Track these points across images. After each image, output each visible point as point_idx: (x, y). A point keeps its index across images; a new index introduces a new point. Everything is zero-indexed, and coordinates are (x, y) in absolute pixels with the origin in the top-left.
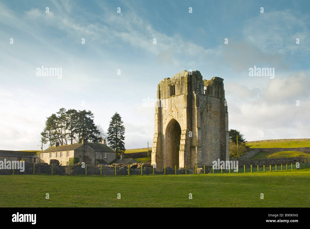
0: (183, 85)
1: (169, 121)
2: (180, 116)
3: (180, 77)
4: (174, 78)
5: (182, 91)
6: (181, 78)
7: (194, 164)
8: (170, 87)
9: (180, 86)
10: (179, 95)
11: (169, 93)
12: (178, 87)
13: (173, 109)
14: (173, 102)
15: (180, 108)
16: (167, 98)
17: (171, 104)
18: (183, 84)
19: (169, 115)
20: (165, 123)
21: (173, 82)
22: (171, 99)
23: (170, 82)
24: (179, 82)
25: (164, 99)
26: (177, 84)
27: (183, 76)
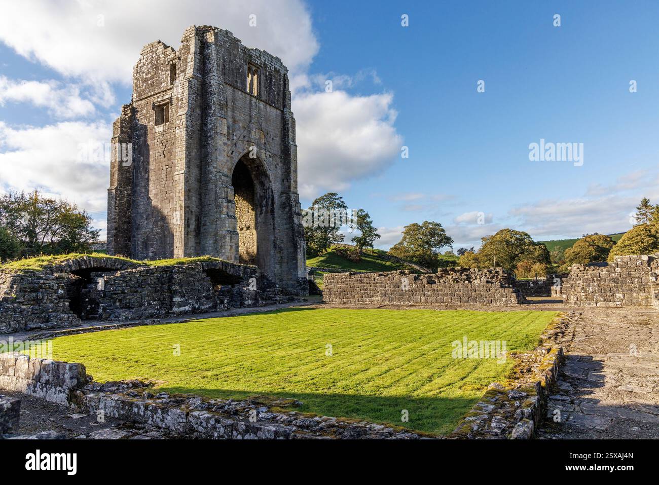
1: (244, 152)
3: (273, 66)
4: (260, 56)
6: (274, 70)
8: (247, 67)
10: (270, 105)
11: (245, 80)
13: (253, 127)
14: (255, 110)
15: (269, 136)
16: (240, 89)
17: (250, 112)
19: (242, 136)
20: (233, 152)
21: (256, 62)
22: (251, 100)
23: (250, 56)
24: (270, 74)
25: (232, 88)
26: (266, 76)
27: (277, 67)
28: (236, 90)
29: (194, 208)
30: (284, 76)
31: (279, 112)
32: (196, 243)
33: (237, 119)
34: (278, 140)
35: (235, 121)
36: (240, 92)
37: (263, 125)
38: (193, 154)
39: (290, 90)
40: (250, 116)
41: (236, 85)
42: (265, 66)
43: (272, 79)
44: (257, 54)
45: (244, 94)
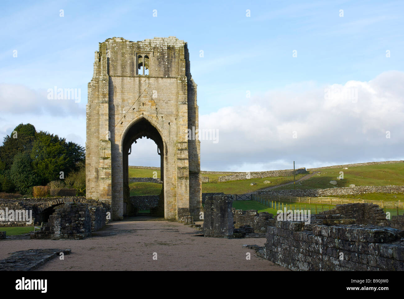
0: (171, 62)
1: (134, 120)
2: (162, 115)
3: (165, 45)
4: (150, 44)
5: (168, 71)
6: (167, 48)
7: (195, 202)
8: (137, 57)
9: (164, 62)
10: (162, 78)
11: (133, 68)
12: (160, 63)
13: (143, 99)
14: (144, 87)
15: (161, 101)
16: (129, 75)
17: (140, 89)
18: (172, 59)
19: (132, 109)
20: (122, 122)
21: (146, 50)
22: (140, 81)
23: (139, 48)
24: (162, 54)
25: (121, 78)
26: (158, 57)
27: (171, 44)
28: (125, 78)
30: (179, 50)
31: (173, 80)
33: (126, 98)
35: (123, 100)
36: (128, 78)
37: (155, 95)
40: (140, 92)
41: (125, 74)
42: (156, 49)
43: (164, 56)
44: (147, 43)
45: (132, 78)
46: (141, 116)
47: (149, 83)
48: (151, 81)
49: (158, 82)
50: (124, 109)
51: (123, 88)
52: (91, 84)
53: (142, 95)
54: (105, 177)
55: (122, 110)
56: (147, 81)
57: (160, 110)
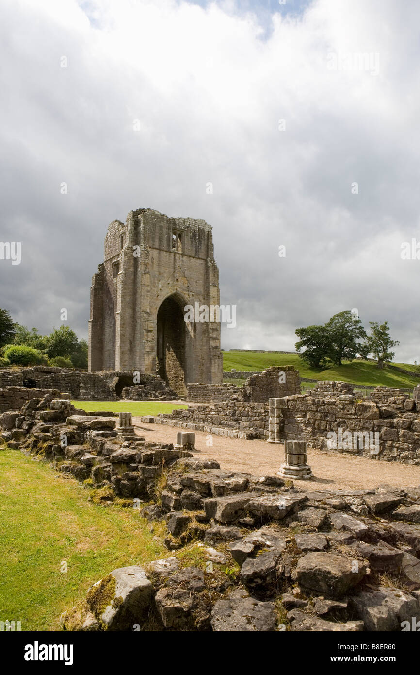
1: (168, 294)
2: (193, 294)
3: (197, 227)
4: (184, 222)
5: (198, 252)
6: (198, 230)
8: (172, 233)
9: (195, 242)
10: (193, 258)
11: (170, 243)
12: (192, 242)
13: (177, 275)
14: (179, 263)
15: (192, 280)
16: (165, 249)
17: (174, 265)
18: (201, 241)
19: (167, 283)
20: (158, 295)
21: (180, 228)
22: (175, 256)
23: (175, 224)
24: (194, 234)
25: (158, 251)
26: (190, 236)
27: (201, 227)
28: (162, 252)
29: (127, 336)
30: (208, 234)
31: (202, 262)
32: (130, 358)
33: (162, 272)
34: (201, 282)
35: (160, 274)
36: (165, 252)
37: (187, 273)
38: (127, 299)
39: (213, 243)
40: (174, 268)
41: (162, 248)
42: (189, 229)
43: (195, 237)
44: (181, 221)
45: (168, 253)
46: (175, 291)
47: (182, 260)
48: (184, 259)
49: (190, 261)
50: (160, 282)
51: (159, 261)
52: (127, 253)
53: (176, 271)
54: (149, 350)
55: (158, 283)
56: (181, 258)
57: (191, 288)
